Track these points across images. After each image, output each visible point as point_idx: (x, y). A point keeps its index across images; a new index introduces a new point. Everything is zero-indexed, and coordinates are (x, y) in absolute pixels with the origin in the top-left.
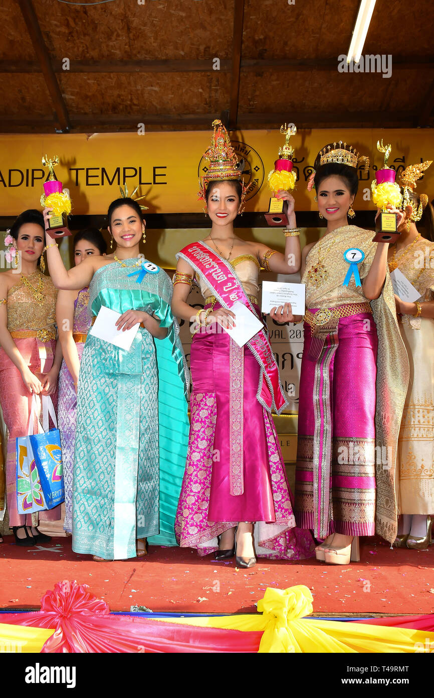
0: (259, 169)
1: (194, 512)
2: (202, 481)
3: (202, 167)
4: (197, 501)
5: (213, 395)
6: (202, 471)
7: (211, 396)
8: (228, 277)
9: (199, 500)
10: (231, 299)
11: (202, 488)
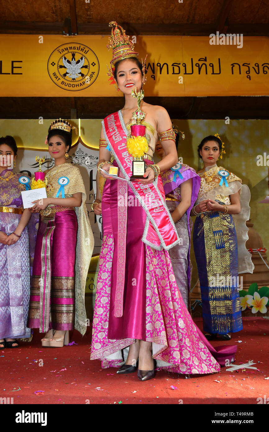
0: (95, 64)
1: (98, 331)
2: (105, 306)
3: (50, 63)
4: (100, 322)
5: (112, 236)
6: (105, 298)
7: (110, 237)
8: (123, 138)
9: (102, 322)
10: (123, 156)
11: (104, 311)
